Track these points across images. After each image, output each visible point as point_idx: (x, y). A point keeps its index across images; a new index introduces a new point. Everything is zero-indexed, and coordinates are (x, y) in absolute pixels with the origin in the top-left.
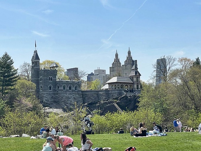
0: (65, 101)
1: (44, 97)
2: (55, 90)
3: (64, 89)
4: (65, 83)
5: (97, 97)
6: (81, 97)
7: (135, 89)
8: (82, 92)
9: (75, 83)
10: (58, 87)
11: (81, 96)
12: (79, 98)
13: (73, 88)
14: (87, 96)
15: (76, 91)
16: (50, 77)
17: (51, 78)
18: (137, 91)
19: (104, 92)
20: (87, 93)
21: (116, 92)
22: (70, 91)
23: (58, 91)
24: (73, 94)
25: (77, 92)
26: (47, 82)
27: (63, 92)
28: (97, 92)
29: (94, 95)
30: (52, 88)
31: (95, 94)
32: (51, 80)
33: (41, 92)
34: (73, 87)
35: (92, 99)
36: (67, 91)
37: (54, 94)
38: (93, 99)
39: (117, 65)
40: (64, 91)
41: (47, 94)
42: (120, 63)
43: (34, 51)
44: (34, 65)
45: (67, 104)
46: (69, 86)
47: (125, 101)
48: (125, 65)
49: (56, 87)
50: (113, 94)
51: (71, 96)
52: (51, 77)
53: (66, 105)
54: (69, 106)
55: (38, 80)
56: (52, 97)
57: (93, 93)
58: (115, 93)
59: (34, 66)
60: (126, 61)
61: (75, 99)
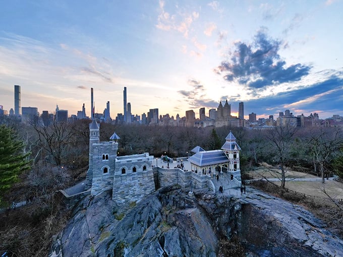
0: (123, 191)
3: (123, 172)
4: (124, 164)
6: (151, 181)
9: (143, 160)
11: (153, 179)
12: (148, 182)
13: (140, 169)
14: (162, 176)
15: (144, 173)
17: (105, 156)
20: (163, 172)
22: (134, 174)
24: (140, 177)
25: (146, 173)
26: (98, 162)
27: (120, 178)
28: (176, 171)
30: (108, 170)
31: (173, 174)
32: (107, 159)
35: (168, 182)
36: (129, 175)
38: (171, 181)
40: (122, 176)
45: (127, 195)
46: (132, 168)
50: (196, 181)
51: (135, 182)
53: (124, 199)
54: (129, 199)
56: (109, 184)
61: (141, 186)
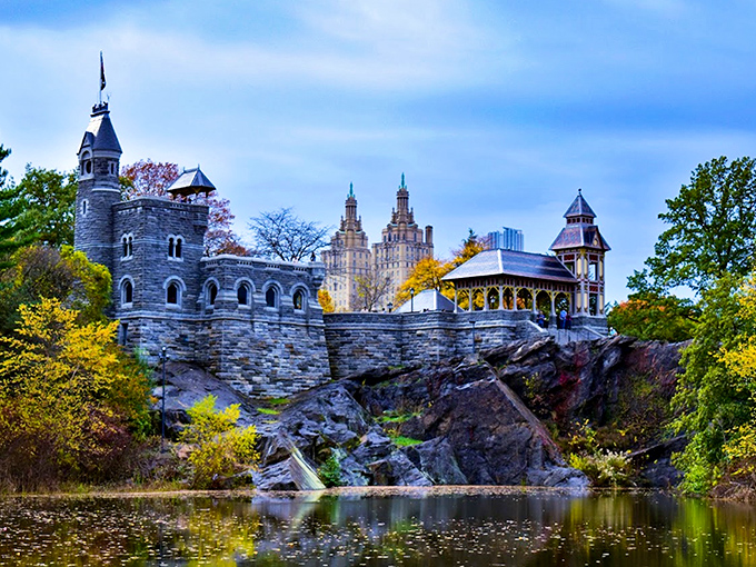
0: (247, 359)
1: (138, 336)
2: (198, 307)
3: (242, 300)
4: (246, 272)
5: (397, 346)
6: (320, 345)
7: (584, 314)
8: (329, 318)
10: (214, 292)
11: (323, 339)
12: (311, 347)
13: (285, 298)
14: (346, 339)
15: (297, 316)
16: (171, 240)
17: (175, 242)
18: (589, 322)
19: (435, 324)
20: (349, 326)
21: (498, 323)
22: (271, 314)
23: (211, 312)
24: (287, 325)
25: (304, 317)
26: (157, 261)
27: (235, 314)
28: (395, 322)
29: (382, 337)
30: (180, 295)
31: (386, 331)
32: (178, 255)
33: (128, 310)
34: (286, 293)
35: (371, 356)
36: (257, 308)
37: (192, 324)
38: (380, 355)
39: (353, 245)
40: (241, 311)
41: (155, 320)
42: (363, 237)
43: (94, 109)
44: (90, 176)
45: (258, 374)
46: (264, 289)
47: (549, 366)
48: (388, 244)
49: (200, 290)
50: (479, 333)
52: (179, 241)
53: (251, 382)
54: (264, 387)
55: (112, 250)
56: (182, 340)
57: (377, 325)
58: (494, 329)
59: (94, 180)
60: (389, 227)
61: (292, 353)
